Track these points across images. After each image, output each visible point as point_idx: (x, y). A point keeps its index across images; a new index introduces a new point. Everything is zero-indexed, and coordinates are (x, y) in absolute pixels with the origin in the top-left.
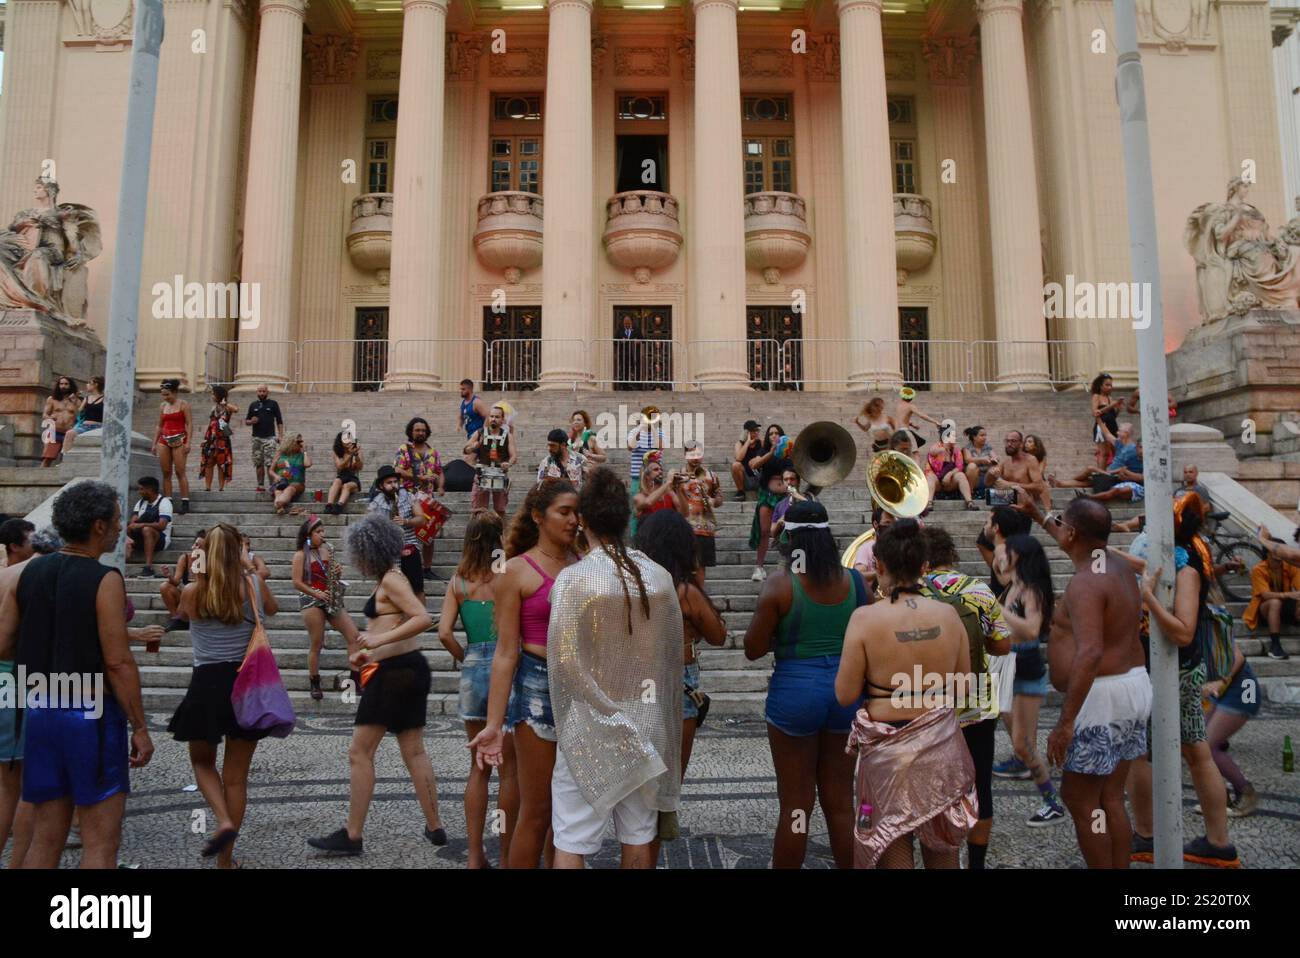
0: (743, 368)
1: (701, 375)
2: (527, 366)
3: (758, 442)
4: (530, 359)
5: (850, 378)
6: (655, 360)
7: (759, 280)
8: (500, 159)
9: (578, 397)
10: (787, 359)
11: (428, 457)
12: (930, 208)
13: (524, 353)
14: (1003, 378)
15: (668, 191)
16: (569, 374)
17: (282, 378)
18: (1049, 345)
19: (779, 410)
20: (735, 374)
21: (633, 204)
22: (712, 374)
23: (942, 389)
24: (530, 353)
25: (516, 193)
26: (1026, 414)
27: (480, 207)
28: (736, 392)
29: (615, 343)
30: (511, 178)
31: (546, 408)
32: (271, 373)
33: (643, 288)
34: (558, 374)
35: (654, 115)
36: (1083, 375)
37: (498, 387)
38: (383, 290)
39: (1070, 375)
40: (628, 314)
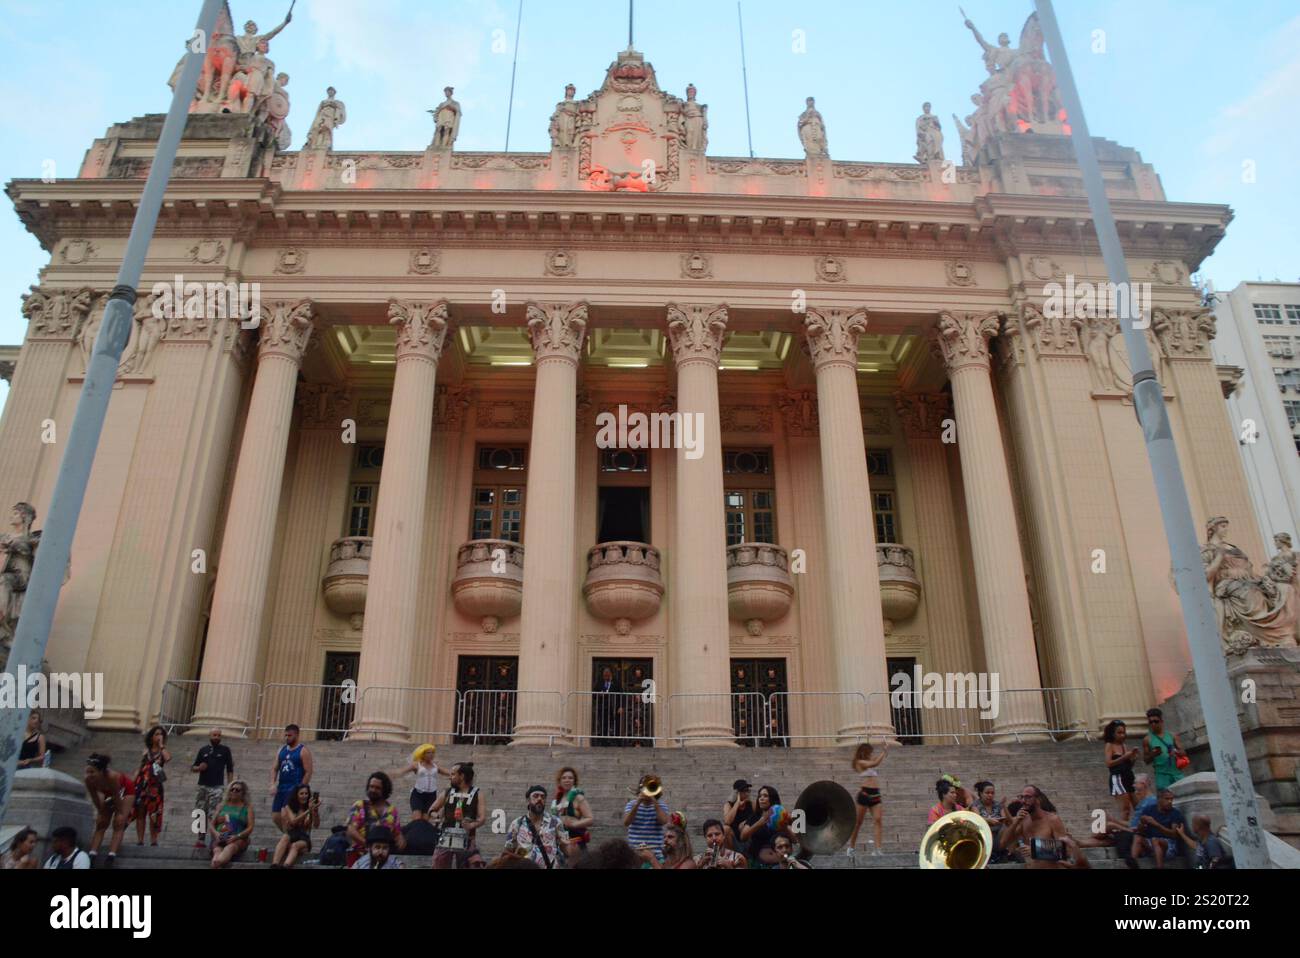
0: (728, 724)
1: (683, 731)
2: (501, 720)
3: (748, 804)
4: (504, 711)
5: (839, 733)
6: (636, 714)
7: (741, 632)
8: (483, 507)
9: (554, 753)
10: (773, 713)
11: (386, 815)
12: (912, 557)
13: (498, 704)
14: (1000, 729)
15: (649, 542)
16: (545, 728)
17: (241, 722)
18: (1043, 692)
19: (766, 768)
20: (720, 729)
21: (614, 555)
22: (696, 729)
23: (936, 742)
24: (504, 705)
25: (498, 541)
26: (1027, 767)
27: (460, 554)
28: (719, 748)
29: (594, 696)
30: (493, 527)
31: (519, 764)
32: (230, 717)
33: (623, 640)
34: (533, 727)
35: (637, 468)
36: (1083, 723)
37: (469, 740)
38: (356, 634)
39: (1069, 724)
40: (609, 666)
